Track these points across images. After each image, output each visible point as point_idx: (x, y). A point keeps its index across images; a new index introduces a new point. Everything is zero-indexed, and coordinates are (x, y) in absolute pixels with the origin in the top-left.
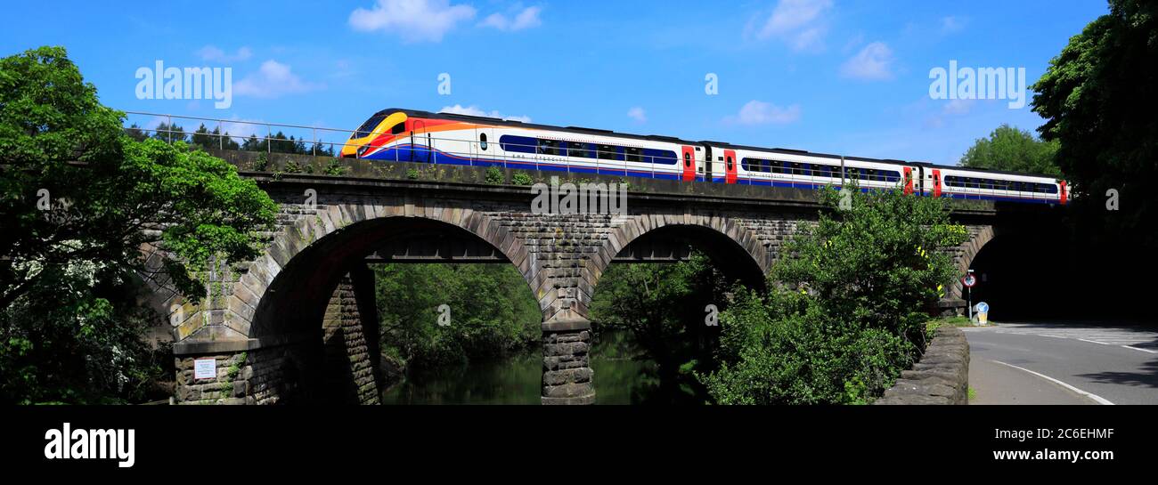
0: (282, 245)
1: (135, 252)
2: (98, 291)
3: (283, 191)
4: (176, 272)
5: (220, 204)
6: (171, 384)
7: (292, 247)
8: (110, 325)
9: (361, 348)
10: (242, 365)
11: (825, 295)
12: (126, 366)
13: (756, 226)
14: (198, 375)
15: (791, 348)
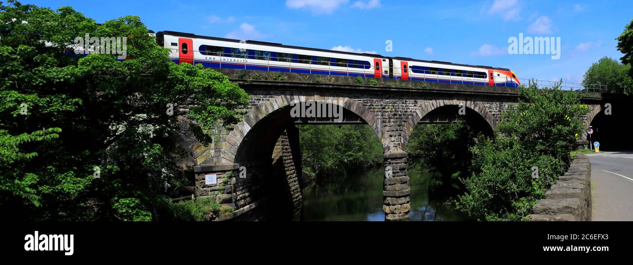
0: (252, 116)
1: (175, 120)
2: (155, 140)
3: (252, 88)
4: (196, 130)
5: (219, 96)
6: (193, 188)
7: (257, 117)
8: (161, 157)
9: (292, 168)
10: (230, 177)
11: (522, 139)
12: (169, 179)
13: (488, 105)
14: (207, 183)
15: (506, 165)
